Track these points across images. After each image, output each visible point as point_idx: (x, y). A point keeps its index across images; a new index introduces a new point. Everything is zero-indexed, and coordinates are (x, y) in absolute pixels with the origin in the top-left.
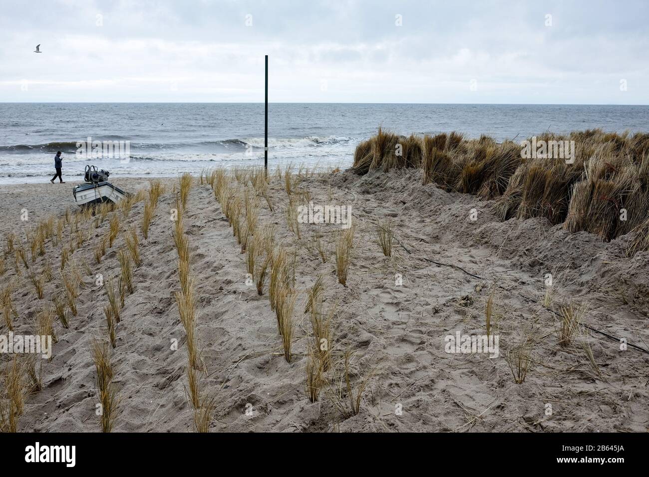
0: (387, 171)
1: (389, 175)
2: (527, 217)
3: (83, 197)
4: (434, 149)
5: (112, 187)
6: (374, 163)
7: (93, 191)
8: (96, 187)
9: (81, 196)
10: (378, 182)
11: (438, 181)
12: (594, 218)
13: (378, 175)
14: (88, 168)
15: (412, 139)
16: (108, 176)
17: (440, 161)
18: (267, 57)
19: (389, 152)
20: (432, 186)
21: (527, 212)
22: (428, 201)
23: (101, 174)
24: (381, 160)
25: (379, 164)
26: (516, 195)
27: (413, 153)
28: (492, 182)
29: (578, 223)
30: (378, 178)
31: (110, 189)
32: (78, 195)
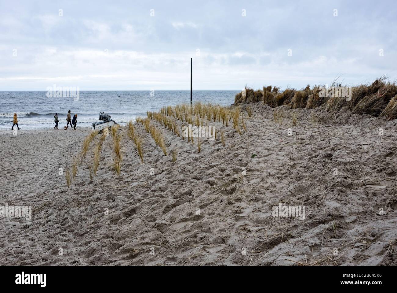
0: (249, 103)
1: (250, 105)
2: (296, 108)
3: (100, 128)
4: (267, 91)
5: (114, 122)
6: (243, 100)
7: (105, 124)
8: (106, 122)
9: (98, 127)
10: (245, 107)
11: (269, 103)
12: (314, 105)
13: (245, 105)
14: (101, 114)
15: (259, 91)
16: (110, 118)
17: (269, 96)
18: (192, 59)
19: (249, 96)
20: (266, 105)
21: (296, 106)
22: (265, 111)
23: (107, 117)
24: (246, 99)
25: (245, 101)
26: (293, 103)
27: (259, 96)
28: (287, 101)
29: (309, 107)
30: (245, 106)
31: (113, 123)
32: (96, 127)
